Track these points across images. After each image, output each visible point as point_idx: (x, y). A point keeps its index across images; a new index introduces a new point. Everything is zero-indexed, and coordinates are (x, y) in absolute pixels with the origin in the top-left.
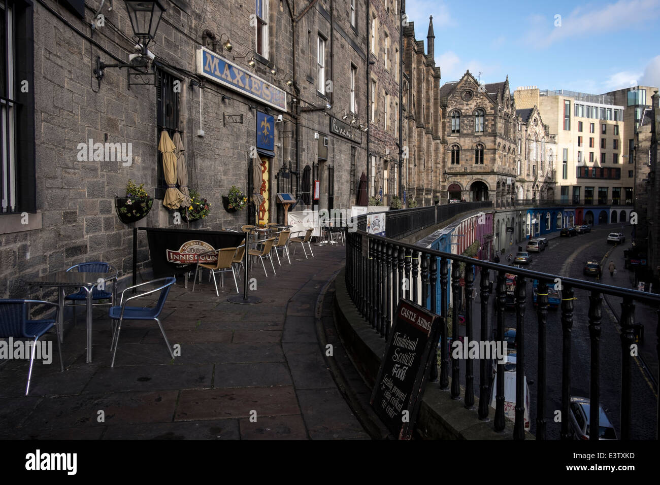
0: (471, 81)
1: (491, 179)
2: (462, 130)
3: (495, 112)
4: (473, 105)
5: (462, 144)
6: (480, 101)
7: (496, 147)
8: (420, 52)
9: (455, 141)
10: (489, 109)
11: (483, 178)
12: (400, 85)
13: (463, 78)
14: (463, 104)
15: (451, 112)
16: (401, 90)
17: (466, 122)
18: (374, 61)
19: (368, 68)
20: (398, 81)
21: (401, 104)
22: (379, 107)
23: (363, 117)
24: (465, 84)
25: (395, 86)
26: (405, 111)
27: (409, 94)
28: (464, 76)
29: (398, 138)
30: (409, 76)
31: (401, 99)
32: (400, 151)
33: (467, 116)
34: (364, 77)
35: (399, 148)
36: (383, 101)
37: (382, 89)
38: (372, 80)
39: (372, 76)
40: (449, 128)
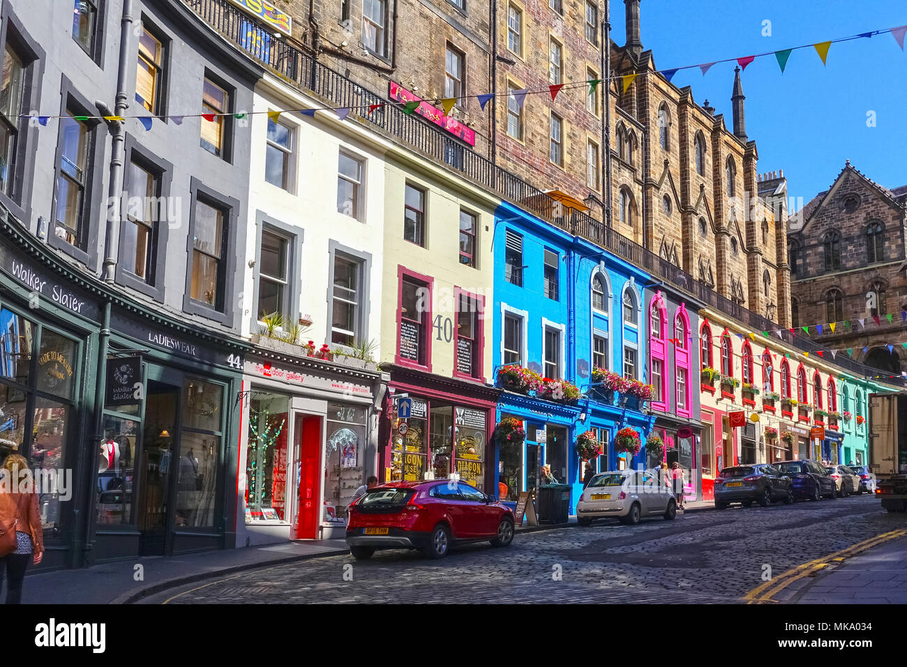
0: (854, 180)
2: (844, 262)
4: (860, 218)
5: (845, 286)
6: (872, 208)
9: (832, 284)
12: (603, 121)
13: (840, 176)
14: (843, 219)
15: (822, 237)
16: (607, 129)
17: (849, 248)
18: (515, 60)
19: (494, 62)
20: (597, 114)
21: (607, 147)
22: (532, 124)
23: (482, 118)
24: (844, 186)
25: (585, 116)
26: (633, 170)
27: (646, 150)
28: (842, 173)
29: (601, 193)
30: (644, 124)
31: (606, 140)
32: (607, 212)
33: (850, 239)
34: (483, 70)
35: (602, 206)
36: (545, 121)
37: (540, 104)
38: (511, 84)
39: (508, 78)
40: (820, 262)
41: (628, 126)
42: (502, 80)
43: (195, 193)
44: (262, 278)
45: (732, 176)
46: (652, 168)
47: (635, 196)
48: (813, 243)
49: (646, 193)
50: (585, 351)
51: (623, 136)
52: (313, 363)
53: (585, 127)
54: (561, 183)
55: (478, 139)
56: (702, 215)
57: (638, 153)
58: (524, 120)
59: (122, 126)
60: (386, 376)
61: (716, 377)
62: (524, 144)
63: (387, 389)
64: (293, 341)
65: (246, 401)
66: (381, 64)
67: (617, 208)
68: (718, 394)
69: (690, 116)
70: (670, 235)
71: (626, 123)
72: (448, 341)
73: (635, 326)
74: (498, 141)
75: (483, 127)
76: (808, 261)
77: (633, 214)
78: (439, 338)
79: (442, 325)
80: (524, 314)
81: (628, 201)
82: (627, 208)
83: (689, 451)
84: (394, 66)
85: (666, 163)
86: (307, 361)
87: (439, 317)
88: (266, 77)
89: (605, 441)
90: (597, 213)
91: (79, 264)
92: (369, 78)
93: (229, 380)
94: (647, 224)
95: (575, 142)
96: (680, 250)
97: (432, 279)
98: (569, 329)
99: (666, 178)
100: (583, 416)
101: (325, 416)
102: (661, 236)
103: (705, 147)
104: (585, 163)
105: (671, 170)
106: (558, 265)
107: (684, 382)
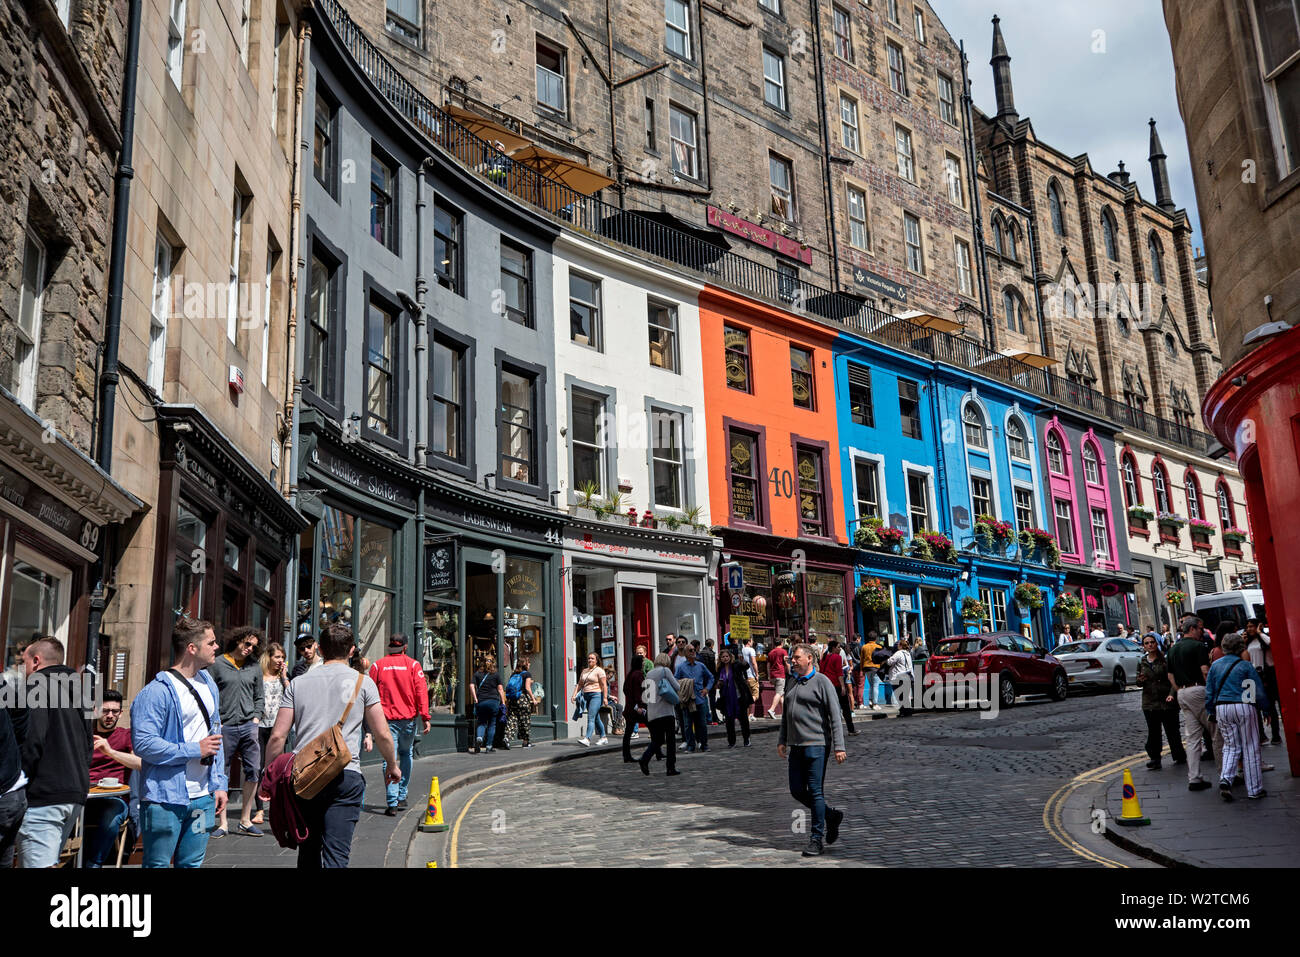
12: (972, 213)
16: (978, 222)
18: (853, 158)
19: (828, 165)
20: (964, 206)
21: (981, 244)
22: (882, 229)
23: (818, 231)
25: (948, 211)
26: (1018, 266)
27: (1034, 238)
29: (977, 299)
30: (1029, 208)
31: (979, 235)
32: (988, 322)
34: (816, 176)
35: (982, 315)
36: (897, 223)
37: (889, 204)
38: (850, 187)
39: (847, 180)
41: (1007, 213)
42: (839, 183)
43: (500, 365)
44: (575, 445)
45: (1158, 256)
46: (1044, 260)
47: (1026, 296)
49: (1040, 292)
50: (962, 496)
51: (1002, 226)
52: (636, 532)
53: (949, 223)
54: (924, 294)
55: (815, 256)
57: (1024, 244)
58: (870, 225)
59: (423, 311)
60: (718, 542)
61: (1150, 516)
62: (873, 254)
63: (721, 556)
64: (612, 510)
65: (568, 578)
66: (695, 188)
67: (1001, 315)
68: (1155, 537)
69: (1089, 190)
70: (1078, 339)
71: (1005, 210)
72: (789, 497)
73: (1027, 462)
74: (840, 254)
75: (820, 242)
77: (1025, 319)
78: (778, 494)
79: (780, 478)
80: (880, 458)
81: (1016, 304)
82: (1016, 313)
83: (1121, 612)
84: (710, 188)
85: (1064, 252)
86: (629, 531)
87: (776, 470)
88: (563, 235)
89: (1001, 603)
90: (975, 325)
91: (391, 453)
92: (683, 206)
93: (547, 557)
94: (1044, 330)
95: (938, 244)
96: (1095, 357)
97: (764, 428)
98: (938, 472)
99: (1066, 270)
100: (965, 575)
101: (655, 589)
102: (1066, 342)
103: (1116, 224)
104: (954, 266)
105: (1071, 259)
106: (917, 397)
107: (1104, 526)
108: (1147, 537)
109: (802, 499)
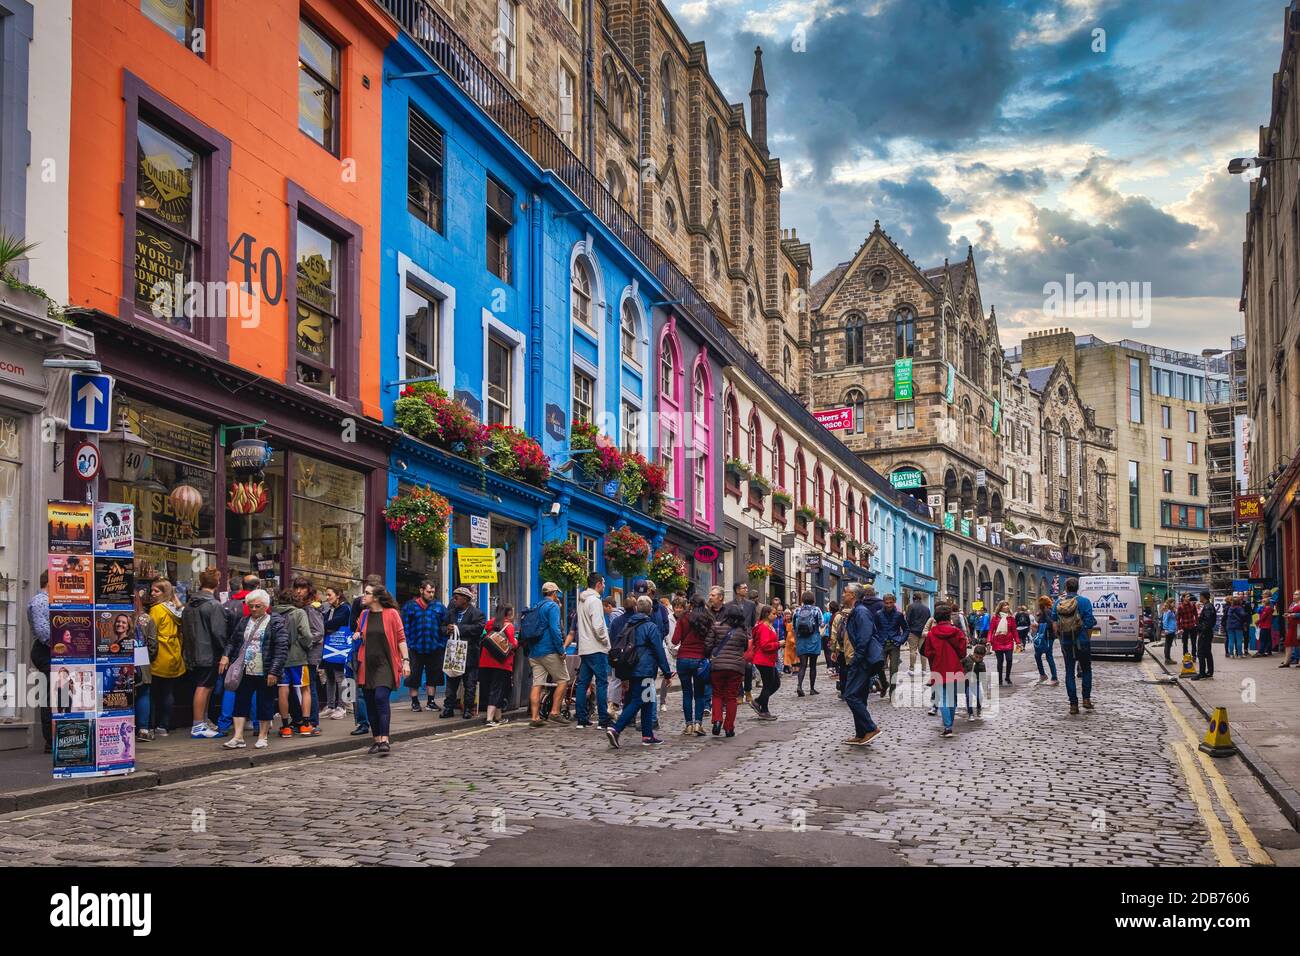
0: (883, 248)
1: (930, 461)
2: (868, 355)
3: (935, 310)
4: (889, 299)
5: (868, 387)
6: (903, 288)
7: (942, 389)
8: (735, 125)
9: (854, 382)
10: (923, 305)
11: (916, 459)
12: (583, 39)
13: (868, 241)
14: (869, 299)
15: (843, 319)
16: (589, 55)
17: (875, 337)
20: (574, 22)
21: (589, 85)
24: (871, 254)
25: (555, 15)
26: (626, 142)
27: (643, 116)
28: (870, 238)
30: (642, 73)
31: (588, 73)
33: (877, 325)
40: (840, 353)
41: (620, 68)
45: (751, 202)
46: (651, 149)
47: (628, 184)
48: (832, 326)
49: (643, 186)
50: (559, 391)
51: (613, 79)
53: (556, 35)
56: (715, 246)
57: (633, 116)
61: (745, 474)
68: (744, 503)
69: (702, 91)
71: (617, 62)
72: (273, 303)
73: (638, 369)
76: (826, 350)
79: (256, 259)
80: (448, 291)
81: (619, 188)
85: (670, 150)
87: (248, 238)
95: (539, 54)
98: (531, 344)
99: (670, 174)
100: (555, 509)
103: (720, 147)
105: (677, 163)
106: (515, 221)
107: (703, 476)
108: (738, 497)
109: (301, 318)
